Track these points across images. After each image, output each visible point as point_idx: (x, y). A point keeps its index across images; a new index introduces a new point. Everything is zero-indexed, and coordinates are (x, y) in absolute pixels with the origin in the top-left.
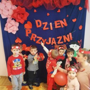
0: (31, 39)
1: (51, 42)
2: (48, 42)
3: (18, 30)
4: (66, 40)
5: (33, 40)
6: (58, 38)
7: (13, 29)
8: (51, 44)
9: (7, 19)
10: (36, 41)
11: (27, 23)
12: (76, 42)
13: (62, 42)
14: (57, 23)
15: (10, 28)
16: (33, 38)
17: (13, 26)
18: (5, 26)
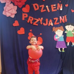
0: (28, 22)
1: (48, 23)
2: (45, 23)
3: (16, 13)
4: (62, 21)
5: (30, 22)
6: (54, 19)
7: (11, 13)
8: (48, 25)
10: (33, 23)
12: (70, 23)
13: (58, 23)
15: (9, 12)
16: (30, 21)
17: (12, 9)
18: (4, 10)
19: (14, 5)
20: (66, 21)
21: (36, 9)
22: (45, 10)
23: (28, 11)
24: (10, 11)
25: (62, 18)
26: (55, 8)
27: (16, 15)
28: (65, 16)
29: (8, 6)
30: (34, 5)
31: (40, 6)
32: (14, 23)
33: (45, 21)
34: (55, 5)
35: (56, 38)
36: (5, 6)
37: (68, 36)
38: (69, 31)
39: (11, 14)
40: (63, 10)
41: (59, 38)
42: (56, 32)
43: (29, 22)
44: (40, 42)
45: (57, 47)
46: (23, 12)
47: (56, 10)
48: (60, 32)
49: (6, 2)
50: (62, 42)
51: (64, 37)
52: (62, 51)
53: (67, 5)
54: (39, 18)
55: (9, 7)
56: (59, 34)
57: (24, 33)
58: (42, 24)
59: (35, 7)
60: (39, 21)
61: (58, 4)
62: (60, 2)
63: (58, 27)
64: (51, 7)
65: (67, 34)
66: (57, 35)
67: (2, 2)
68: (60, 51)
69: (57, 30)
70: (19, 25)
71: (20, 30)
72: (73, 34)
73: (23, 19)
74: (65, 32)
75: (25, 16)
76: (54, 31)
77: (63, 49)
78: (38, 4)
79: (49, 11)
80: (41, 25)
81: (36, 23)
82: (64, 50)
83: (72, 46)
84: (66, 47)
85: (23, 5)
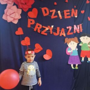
1: (60, 33)
2: (56, 33)
3: (20, 18)
5: (37, 31)
8: (59, 35)
9: (6, 5)
10: (41, 32)
11: (31, 11)
12: (86, 34)
13: (72, 33)
14: (67, 12)
15: (10, 16)
16: (37, 29)
17: (14, 13)
18: (4, 13)
19: (18, 8)
20: (81, 31)
21: (45, 15)
22: (56, 16)
23: (35, 17)
24: (13, 16)
25: (77, 27)
26: (69, 14)
27: (19, 20)
28: (81, 25)
29: (10, 8)
30: (43, 9)
31: (51, 11)
32: (17, 30)
33: (57, 30)
34: (69, 11)
35: (69, 51)
36: (6, 8)
37: (83, 49)
38: (85, 43)
39: (13, 19)
40: (77, 17)
41: (72, 52)
42: (68, 44)
43: (35, 31)
44: (49, 56)
45: (69, 63)
46: (29, 17)
47: (70, 17)
48: (73, 44)
49: (8, 3)
50: (76, 56)
51: (78, 50)
52: (76, 68)
53: (83, 12)
54: (48, 26)
55: (11, 10)
56: (72, 46)
57: (29, 44)
58: (53, 33)
59: (44, 12)
60: (49, 30)
61: (73, 10)
62: (75, 7)
63: (71, 38)
64: (64, 12)
65: (82, 47)
66: (70, 48)
67: (3, 3)
68: (73, 68)
69: (70, 42)
70: (23, 34)
71: (24, 40)
72: (89, 47)
73: (29, 26)
74: (80, 45)
75: (31, 22)
76: (67, 43)
77: (77, 65)
78: (48, 8)
79: (61, 18)
80: (51, 34)
81: (45, 32)
82: (78, 67)
83: (88, 62)
84: (80, 63)
85: (29, 9)
